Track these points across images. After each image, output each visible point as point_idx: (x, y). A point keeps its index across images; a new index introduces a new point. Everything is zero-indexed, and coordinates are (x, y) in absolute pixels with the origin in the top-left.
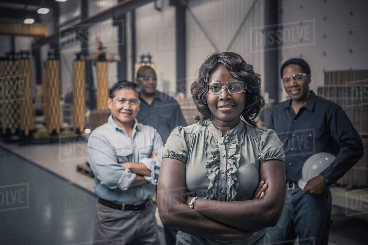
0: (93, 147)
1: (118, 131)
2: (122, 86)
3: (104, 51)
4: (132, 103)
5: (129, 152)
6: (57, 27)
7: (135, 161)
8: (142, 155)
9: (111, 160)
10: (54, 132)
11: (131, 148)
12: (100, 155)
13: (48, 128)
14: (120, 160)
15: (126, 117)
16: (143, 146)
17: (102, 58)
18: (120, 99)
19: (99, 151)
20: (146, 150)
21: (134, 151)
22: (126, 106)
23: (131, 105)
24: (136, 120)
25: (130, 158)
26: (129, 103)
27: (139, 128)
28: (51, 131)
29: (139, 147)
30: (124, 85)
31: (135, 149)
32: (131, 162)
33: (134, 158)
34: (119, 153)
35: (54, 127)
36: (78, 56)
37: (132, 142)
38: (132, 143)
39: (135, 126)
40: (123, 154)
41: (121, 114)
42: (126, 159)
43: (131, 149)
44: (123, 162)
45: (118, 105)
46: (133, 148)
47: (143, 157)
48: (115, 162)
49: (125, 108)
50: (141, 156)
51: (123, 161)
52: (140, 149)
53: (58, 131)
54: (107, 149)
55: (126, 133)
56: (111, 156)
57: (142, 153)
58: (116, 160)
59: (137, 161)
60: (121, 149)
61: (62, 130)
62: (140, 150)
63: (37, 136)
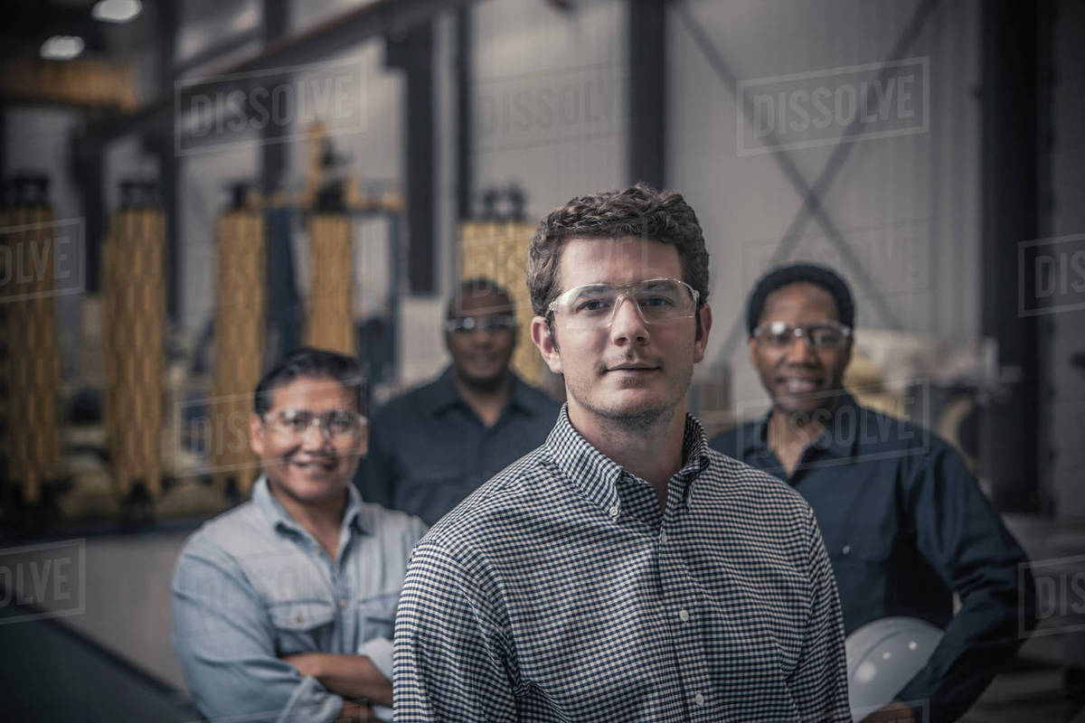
0: (187, 593)
1: (283, 537)
2: (294, 368)
3: (339, 172)
4: (335, 428)
5: (320, 614)
6: (168, 70)
7: (341, 650)
8: (371, 627)
9: (251, 644)
10: (139, 492)
11: (330, 599)
12: (211, 624)
13: (114, 475)
14: (288, 644)
15: (315, 478)
16: (374, 591)
17: (331, 201)
18: (291, 414)
19: (212, 612)
20: (385, 606)
21: (339, 609)
22: (312, 438)
23: (332, 434)
24: (355, 493)
25: (323, 636)
26: (321, 427)
27: (362, 523)
28: (125, 485)
29: (361, 597)
30: (300, 363)
31: (343, 603)
32: (329, 650)
33: (341, 635)
34: (284, 619)
35: (138, 471)
36: (238, 196)
37: (336, 575)
38: (334, 580)
39: (349, 517)
40: (299, 620)
41: (294, 470)
42: (309, 640)
43: (325, 603)
44: (297, 653)
45: (284, 438)
46: (337, 600)
47: (371, 636)
48: (267, 651)
49: (307, 447)
50: (365, 628)
51: (298, 647)
52: (365, 601)
53: (154, 485)
54: (236, 603)
55: (314, 543)
56: (252, 631)
57: (371, 620)
58: (270, 647)
59: (348, 648)
60: (288, 603)
61: (168, 482)
62: (362, 607)
63: (70, 505)
